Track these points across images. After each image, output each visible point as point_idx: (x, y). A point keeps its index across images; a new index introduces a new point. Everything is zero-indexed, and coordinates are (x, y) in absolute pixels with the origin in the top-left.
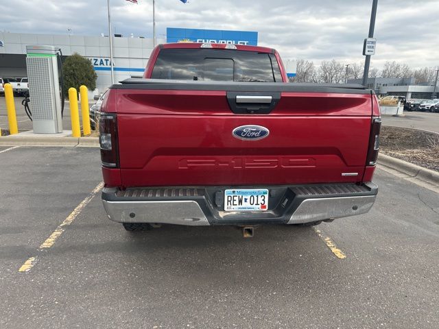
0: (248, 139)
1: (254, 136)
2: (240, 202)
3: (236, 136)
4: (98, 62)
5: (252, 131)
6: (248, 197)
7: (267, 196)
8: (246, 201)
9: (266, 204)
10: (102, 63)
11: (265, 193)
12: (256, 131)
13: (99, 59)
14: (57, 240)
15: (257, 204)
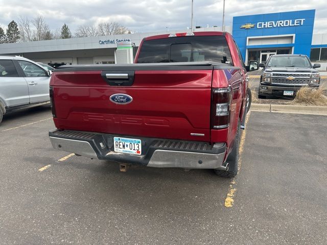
0: (120, 103)
1: (122, 102)
2: (124, 146)
3: (112, 101)
5: (121, 98)
6: (128, 144)
7: (140, 144)
8: (127, 146)
9: (140, 150)
11: (139, 142)
12: (123, 98)
14: (68, 159)
15: (134, 150)
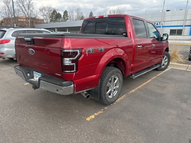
0: (31, 54)
2: (37, 77)
4: (156, 24)
10: (157, 24)
13: (156, 23)
